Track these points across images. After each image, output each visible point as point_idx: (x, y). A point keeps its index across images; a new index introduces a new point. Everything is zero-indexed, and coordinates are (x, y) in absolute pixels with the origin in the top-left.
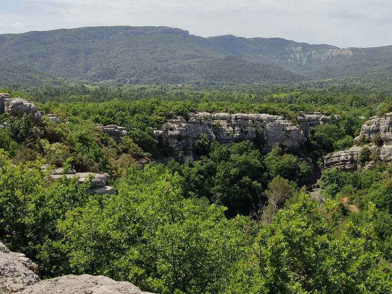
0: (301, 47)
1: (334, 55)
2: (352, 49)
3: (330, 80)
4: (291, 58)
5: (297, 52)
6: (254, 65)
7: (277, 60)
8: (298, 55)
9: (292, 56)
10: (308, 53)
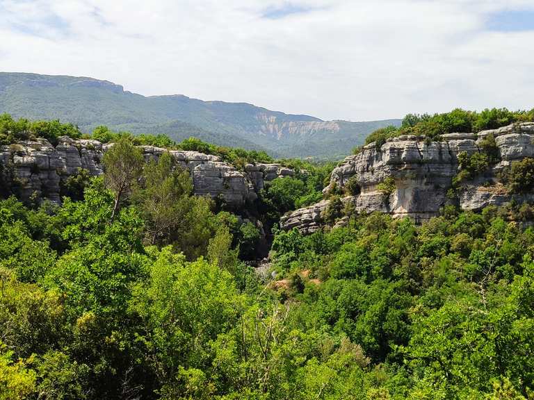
0: (275, 117)
1: (316, 129)
2: (340, 123)
4: (262, 131)
5: (269, 122)
6: (212, 134)
7: (244, 132)
8: (271, 128)
9: (263, 127)
10: (284, 125)
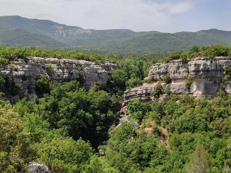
0: (62, 27)
1: (81, 33)
2: (92, 30)
3: (81, 47)
4: (56, 33)
5: (60, 29)
6: (34, 35)
7: (48, 34)
8: (60, 31)
9: (57, 31)
10: (66, 31)
